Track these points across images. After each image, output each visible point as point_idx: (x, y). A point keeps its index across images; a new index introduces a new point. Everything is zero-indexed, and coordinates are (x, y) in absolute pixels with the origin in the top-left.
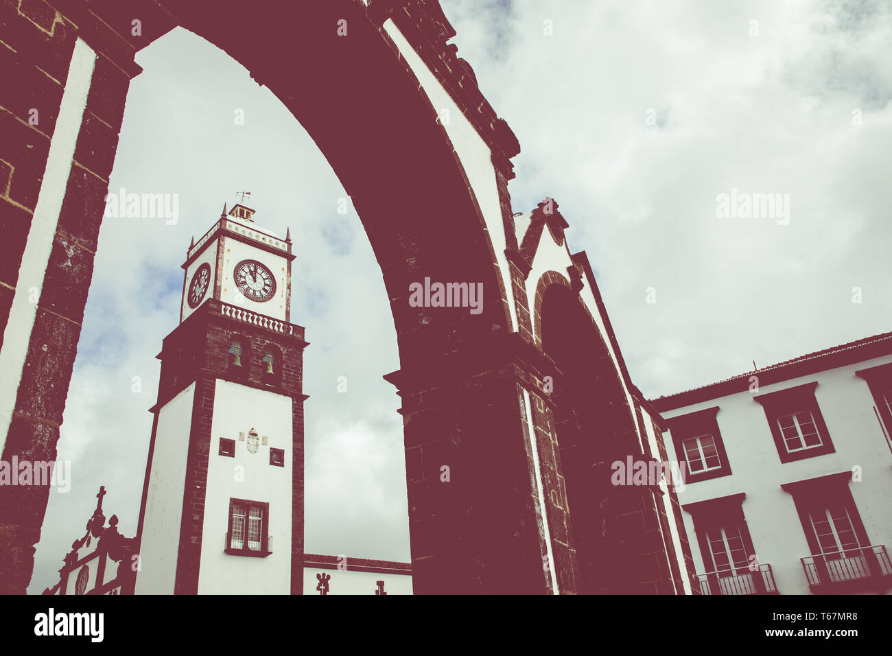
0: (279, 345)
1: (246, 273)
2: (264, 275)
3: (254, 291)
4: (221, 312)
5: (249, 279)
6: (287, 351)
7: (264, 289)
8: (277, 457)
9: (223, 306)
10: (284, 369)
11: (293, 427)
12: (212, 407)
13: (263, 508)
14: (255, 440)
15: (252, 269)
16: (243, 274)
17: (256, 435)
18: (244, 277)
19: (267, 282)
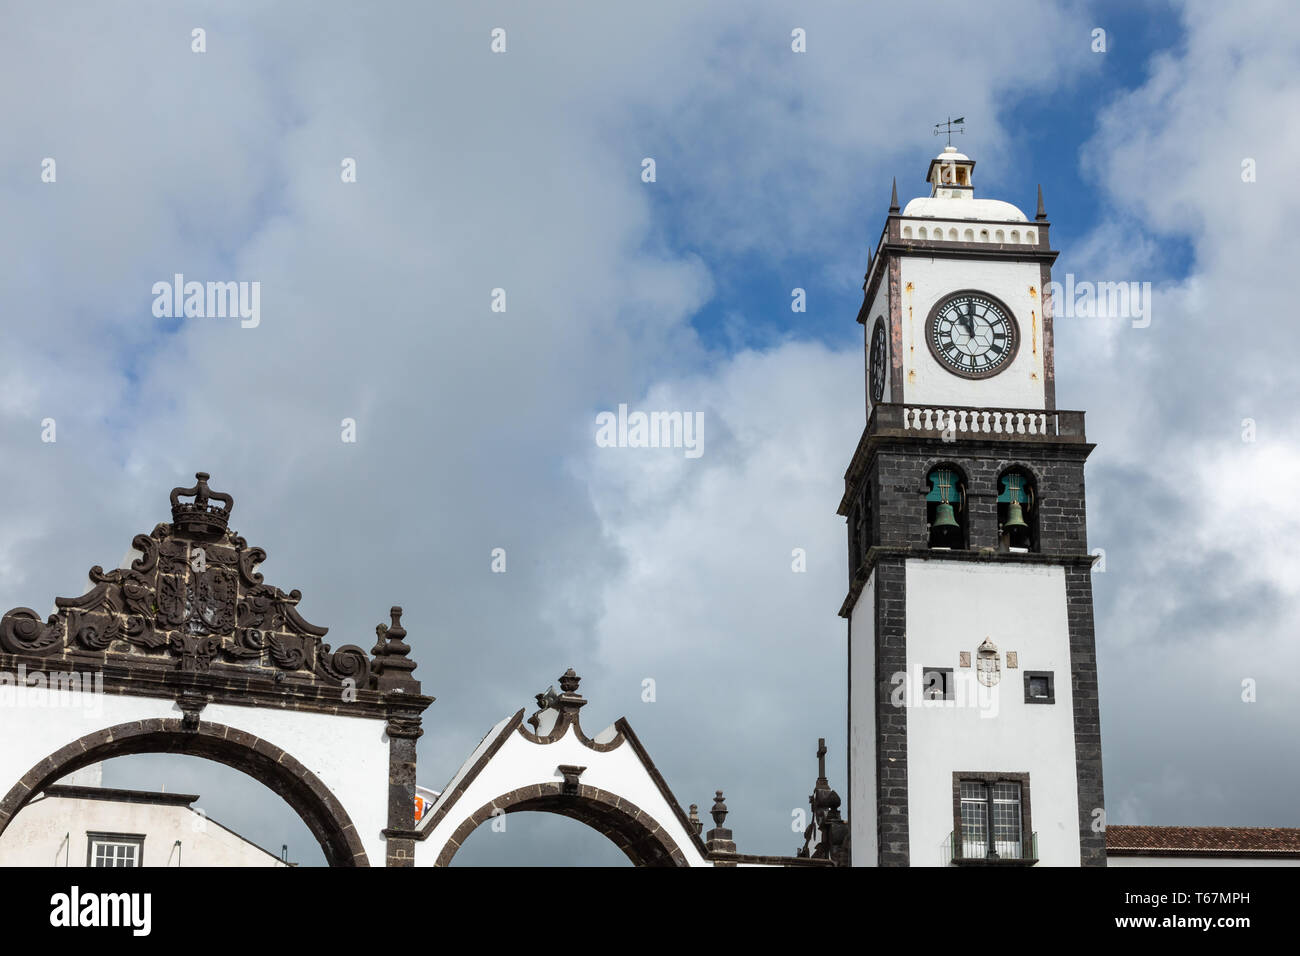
0: (1029, 464)
1: (952, 323)
2: (991, 317)
3: (973, 357)
4: (902, 425)
5: (959, 334)
6: (1048, 471)
7: (995, 348)
8: (1039, 686)
9: (906, 412)
10: (1046, 511)
11: (1071, 624)
12: (903, 614)
13: (1017, 784)
14: (992, 662)
15: (964, 309)
16: (945, 327)
17: (992, 652)
18: (949, 334)
19: (999, 329)
